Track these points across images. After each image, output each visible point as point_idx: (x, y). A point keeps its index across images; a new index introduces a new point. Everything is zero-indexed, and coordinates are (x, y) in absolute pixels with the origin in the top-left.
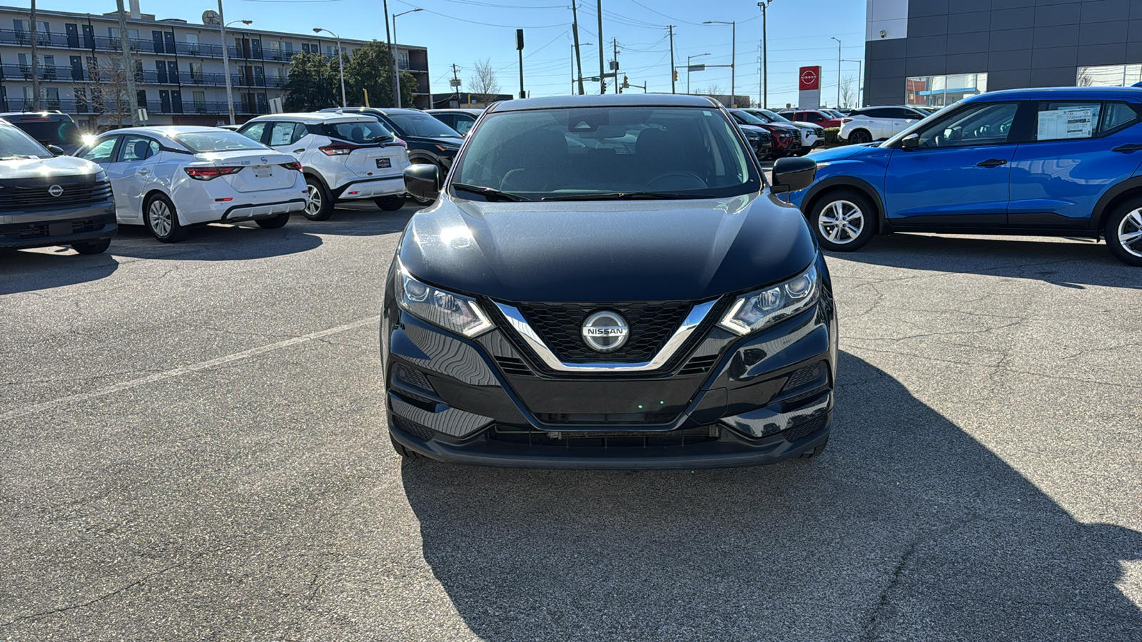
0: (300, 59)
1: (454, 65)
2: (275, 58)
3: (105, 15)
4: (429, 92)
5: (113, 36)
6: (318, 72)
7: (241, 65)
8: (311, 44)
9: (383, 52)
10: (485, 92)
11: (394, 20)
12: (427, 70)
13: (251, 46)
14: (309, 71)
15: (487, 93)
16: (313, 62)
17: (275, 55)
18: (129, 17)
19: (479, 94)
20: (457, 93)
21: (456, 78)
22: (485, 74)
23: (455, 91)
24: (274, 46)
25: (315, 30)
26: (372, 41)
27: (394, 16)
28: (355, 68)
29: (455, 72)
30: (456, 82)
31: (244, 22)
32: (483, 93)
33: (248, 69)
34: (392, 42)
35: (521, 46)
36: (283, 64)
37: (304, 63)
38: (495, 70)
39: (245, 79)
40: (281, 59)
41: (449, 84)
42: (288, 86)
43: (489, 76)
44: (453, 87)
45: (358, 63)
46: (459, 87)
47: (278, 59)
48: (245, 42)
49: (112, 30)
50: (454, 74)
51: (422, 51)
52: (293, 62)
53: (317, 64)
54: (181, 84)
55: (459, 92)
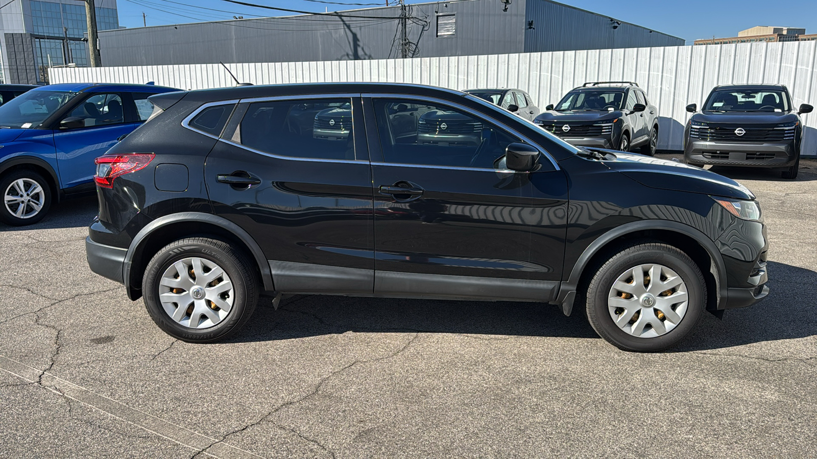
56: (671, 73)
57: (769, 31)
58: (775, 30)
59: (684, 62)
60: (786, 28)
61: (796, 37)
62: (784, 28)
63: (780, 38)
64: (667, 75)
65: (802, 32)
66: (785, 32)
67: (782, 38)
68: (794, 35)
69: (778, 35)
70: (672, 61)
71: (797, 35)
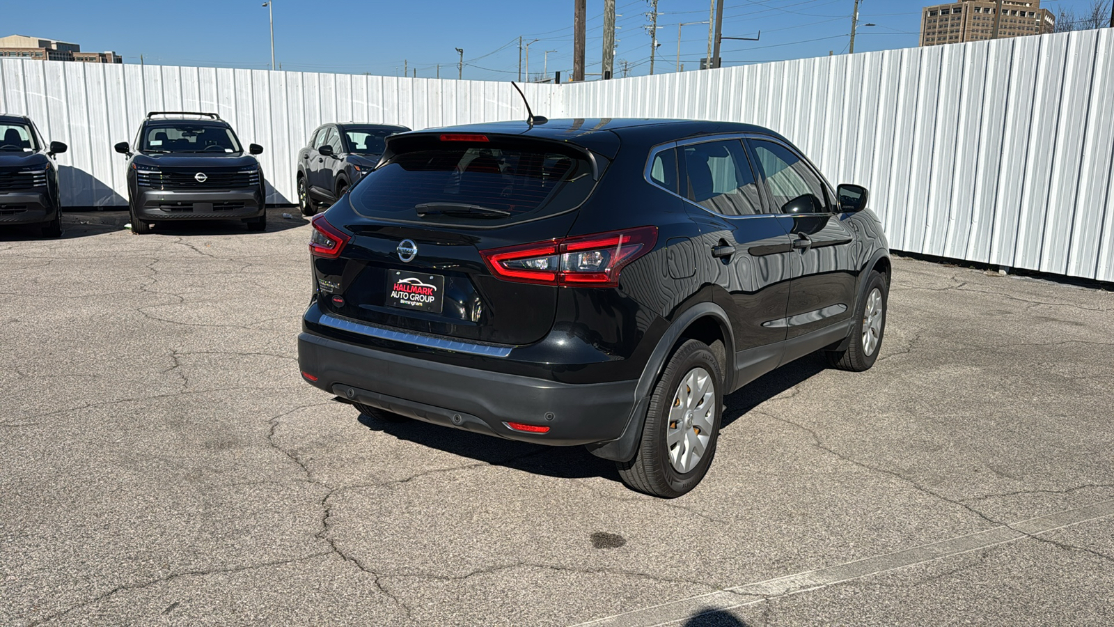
56: (229, 103)
57: (33, 43)
58: (41, 43)
59: (244, 90)
60: (55, 42)
61: (70, 55)
62: (52, 42)
63: (49, 54)
64: (225, 106)
65: (76, 48)
66: (54, 47)
67: (54, 56)
68: (66, 53)
69: (47, 50)
70: (228, 88)
71: (70, 51)
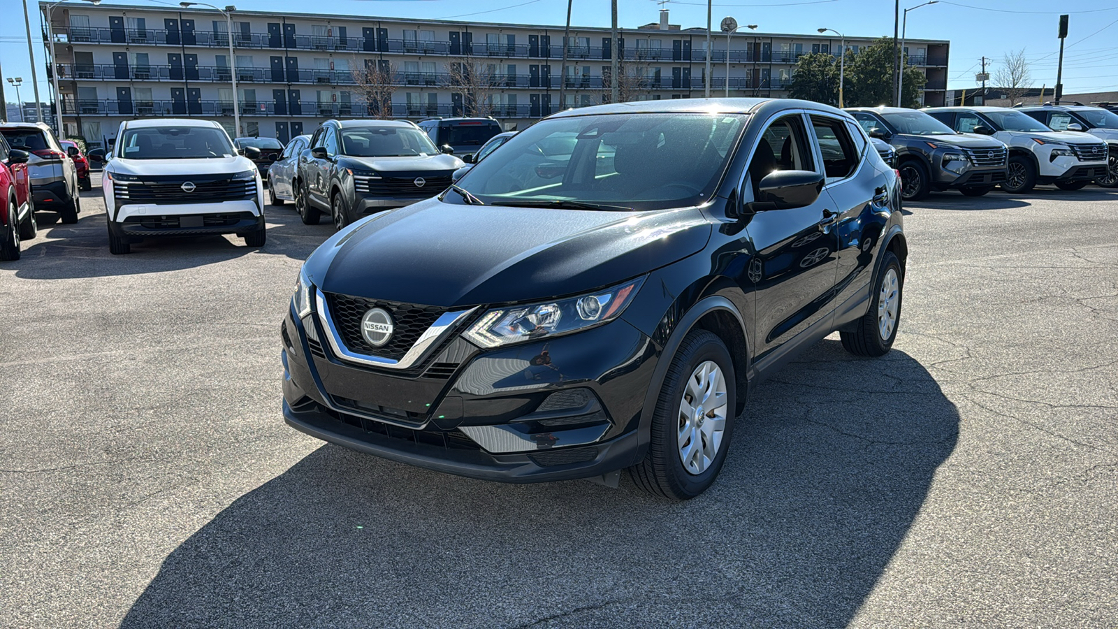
0: (807, 59)
1: (983, 58)
2: (784, 60)
3: (639, 28)
4: (945, 88)
5: (640, 47)
6: (822, 72)
7: (749, 68)
8: (822, 44)
9: (891, 49)
10: (1014, 86)
11: (905, 14)
12: (947, 64)
13: (762, 49)
14: (813, 71)
15: (1016, 87)
16: (820, 62)
17: (783, 56)
18: (658, 28)
19: (1005, 89)
20: (983, 88)
21: (983, 71)
22: (1016, 68)
23: (981, 86)
24: (785, 48)
25: (819, 30)
26: (881, 37)
27: (905, 11)
28: (860, 66)
29: (983, 65)
30: (983, 76)
31: (750, 27)
32: (1011, 86)
33: (756, 72)
34: (900, 37)
35: (1063, 32)
36: (791, 66)
37: (810, 63)
38: (1028, 62)
39: (752, 81)
40: (789, 60)
41: (975, 79)
42: (791, 87)
43: (1021, 69)
44: (979, 82)
45: (863, 60)
46: (986, 81)
47: (786, 60)
48: (757, 45)
49: (640, 41)
50: (982, 68)
51: (943, 44)
52: (799, 63)
53: (822, 64)
54: (692, 89)
55: (986, 87)
